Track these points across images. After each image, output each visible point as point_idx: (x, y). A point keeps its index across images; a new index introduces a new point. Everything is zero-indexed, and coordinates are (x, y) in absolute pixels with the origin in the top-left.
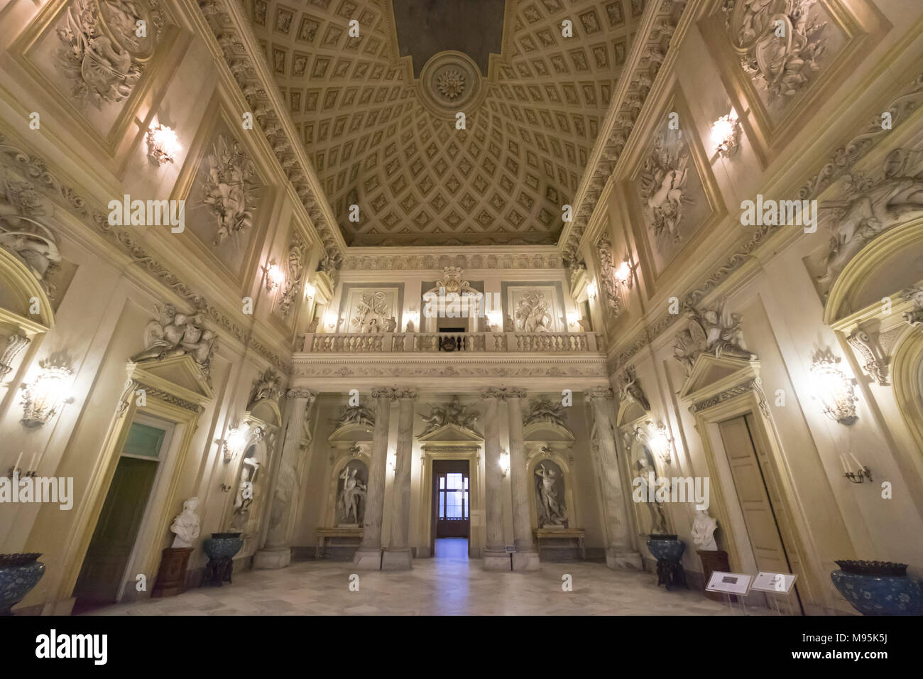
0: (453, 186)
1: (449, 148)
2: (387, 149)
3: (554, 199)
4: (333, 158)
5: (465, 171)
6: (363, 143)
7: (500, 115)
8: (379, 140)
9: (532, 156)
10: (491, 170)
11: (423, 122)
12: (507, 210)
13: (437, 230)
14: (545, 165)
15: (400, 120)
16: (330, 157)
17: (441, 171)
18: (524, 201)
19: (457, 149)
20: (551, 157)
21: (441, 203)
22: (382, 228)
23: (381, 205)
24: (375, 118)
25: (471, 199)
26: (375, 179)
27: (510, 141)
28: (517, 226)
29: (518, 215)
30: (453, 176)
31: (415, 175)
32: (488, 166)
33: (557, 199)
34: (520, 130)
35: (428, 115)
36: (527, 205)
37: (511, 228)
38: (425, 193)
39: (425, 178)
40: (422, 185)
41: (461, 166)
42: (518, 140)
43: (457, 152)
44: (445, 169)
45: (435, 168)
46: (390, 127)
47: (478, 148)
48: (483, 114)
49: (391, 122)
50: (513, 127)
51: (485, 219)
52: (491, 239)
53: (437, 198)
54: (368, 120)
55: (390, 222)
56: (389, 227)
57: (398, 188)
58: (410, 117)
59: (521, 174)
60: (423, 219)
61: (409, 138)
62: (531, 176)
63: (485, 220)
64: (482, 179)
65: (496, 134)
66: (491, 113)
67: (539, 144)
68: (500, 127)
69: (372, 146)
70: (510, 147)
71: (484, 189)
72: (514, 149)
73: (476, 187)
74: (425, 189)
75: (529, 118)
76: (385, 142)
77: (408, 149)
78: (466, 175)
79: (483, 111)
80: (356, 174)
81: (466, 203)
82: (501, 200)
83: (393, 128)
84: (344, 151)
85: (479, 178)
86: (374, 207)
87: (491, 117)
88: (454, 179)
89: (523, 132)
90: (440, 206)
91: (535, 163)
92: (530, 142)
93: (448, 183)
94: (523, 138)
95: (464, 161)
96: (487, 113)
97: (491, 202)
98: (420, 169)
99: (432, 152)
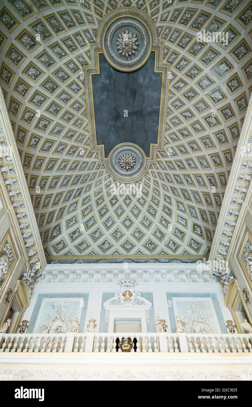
0: (128, 223)
1: (125, 200)
2: (84, 200)
3: (199, 233)
4: (47, 201)
5: (136, 214)
6: (69, 194)
7: (158, 180)
8: (79, 194)
9: (180, 204)
10: (153, 213)
11: (109, 183)
12: (166, 239)
13: (116, 253)
14: (190, 210)
15: (94, 182)
16: (45, 200)
17: (119, 214)
18: (178, 234)
19: (130, 200)
20: (194, 204)
21: (119, 234)
22: (76, 252)
23: (76, 236)
24: (78, 180)
25: (140, 232)
26: (74, 218)
27: (165, 195)
28: (175, 251)
29: (174, 243)
30: (128, 217)
31: (102, 216)
32: (151, 211)
33: (201, 233)
34: (172, 188)
35: (112, 179)
36: (180, 236)
37: (170, 252)
38: (108, 228)
39: (109, 218)
40: (106, 222)
41: (133, 211)
42: (170, 194)
43: (130, 202)
44: (122, 212)
45: (116, 212)
46: (88, 186)
47: (144, 200)
48: (147, 179)
49: (88, 183)
50: (167, 187)
51: (151, 245)
52: (156, 260)
53: (116, 232)
54: (74, 181)
55: (81, 248)
56: (80, 251)
57: (89, 225)
58: (101, 180)
59: (174, 215)
60: (105, 245)
61: (99, 193)
62: (181, 217)
63: (151, 247)
64: (147, 219)
65: (155, 191)
66: (152, 178)
67: (184, 195)
68: (158, 187)
69: (75, 197)
70: (165, 199)
71: (149, 226)
72: (167, 200)
73: (143, 224)
74: (109, 225)
75: (177, 180)
76: (83, 196)
77: (98, 199)
78: (136, 216)
79: (147, 177)
80: (62, 215)
81: (137, 235)
82: (161, 233)
83: (89, 187)
84: (56, 198)
85: (145, 218)
86: (72, 237)
87: (152, 181)
88: (128, 219)
89: (173, 190)
90: (118, 237)
91: (183, 209)
92: (179, 196)
93: (124, 222)
94: (174, 193)
95: (135, 207)
96: (150, 178)
97: (154, 234)
98: (106, 212)
99: (114, 201)
